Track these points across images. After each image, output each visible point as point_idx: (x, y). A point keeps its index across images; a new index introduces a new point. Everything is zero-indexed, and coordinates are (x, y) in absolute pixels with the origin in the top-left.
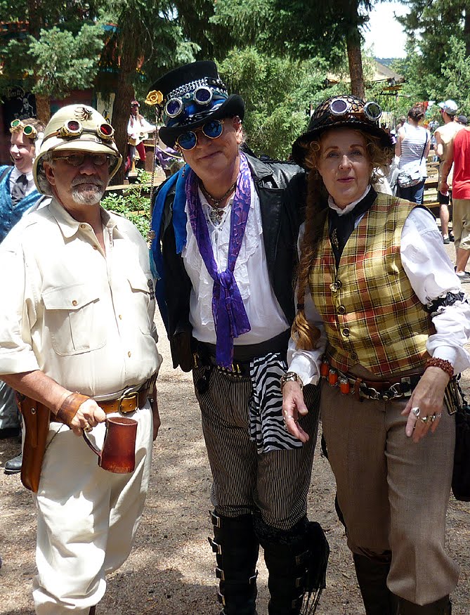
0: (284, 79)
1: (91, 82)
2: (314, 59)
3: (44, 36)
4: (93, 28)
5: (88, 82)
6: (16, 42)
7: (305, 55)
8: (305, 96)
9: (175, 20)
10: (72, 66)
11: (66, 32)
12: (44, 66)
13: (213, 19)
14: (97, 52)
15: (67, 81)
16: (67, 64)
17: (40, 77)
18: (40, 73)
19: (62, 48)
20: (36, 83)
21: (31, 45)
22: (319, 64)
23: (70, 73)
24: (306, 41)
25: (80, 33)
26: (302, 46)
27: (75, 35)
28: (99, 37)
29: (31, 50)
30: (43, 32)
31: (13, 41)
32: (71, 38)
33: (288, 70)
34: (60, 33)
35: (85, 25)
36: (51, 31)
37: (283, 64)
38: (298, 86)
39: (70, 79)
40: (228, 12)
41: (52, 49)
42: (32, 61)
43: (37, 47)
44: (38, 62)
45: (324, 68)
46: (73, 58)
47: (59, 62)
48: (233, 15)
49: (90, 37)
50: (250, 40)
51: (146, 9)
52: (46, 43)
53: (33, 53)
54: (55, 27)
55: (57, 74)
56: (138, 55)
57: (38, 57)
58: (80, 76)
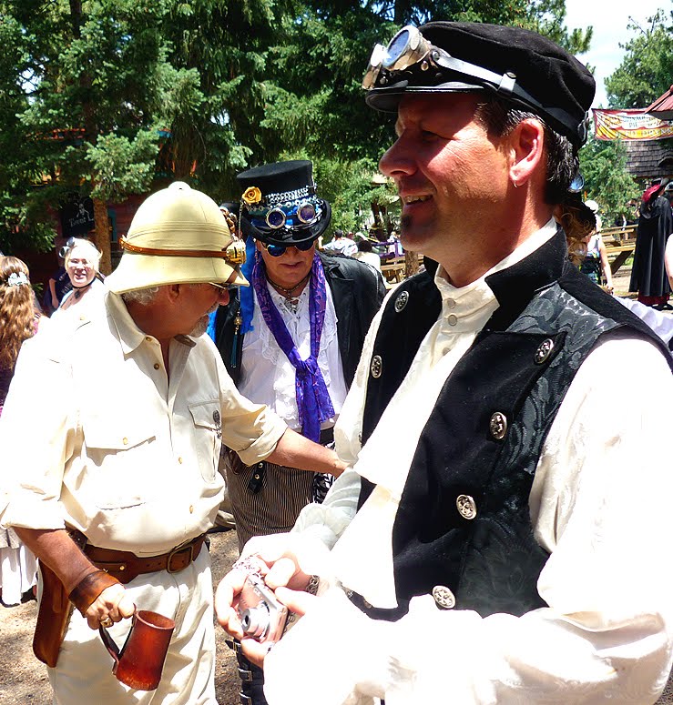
0: (333, 181)
1: (148, 187)
2: (362, 160)
3: (101, 141)
4: (148, 133)
5: (144, 186)
6: (73, 149)
7: (354, 156)
8: (354, 197)
9: (227, 124)
10: (129, 170)
11: (123, 137)
12: (101, 171)
13: (264, 123)
14: (153, 157)
15: (125, 185)
16: (124, 169)
17: (98, 182)
18: (97, 178)
19: (119, 154)
20: (94, 188)
21: (88, 151)
22: (367, 164)
23: (127, 177)
24: (354, 143)
25: (136, 139)
26: (351, 147)
27: (131, 140)
28: (154, 142)
29: (88, 156)
30: (100, 138)
31: (70, 148)
32: (127, 144)
33: (337, 171)
34: (117, 139)
35: (141, 130)
36: (108, 137)
37: (332, 166)
38: (347, 187)
39: (128, 183)
40: (279, 116)
41: (109, 155)
42: (89, 166)
43: (94, 153)
44: (96, 167)
45: (372, 168)
46: (129, 163)
47: (116, 166)
48: (283, 119)
49: (146, 143)
50: (300, 143)
51: (199, 115)
52: (103, 148)
53: (90, 159)
54: (112, 134)
55: (114, 179)
56: (191, 160)
57: (95, 162)
58: (136, 180)
